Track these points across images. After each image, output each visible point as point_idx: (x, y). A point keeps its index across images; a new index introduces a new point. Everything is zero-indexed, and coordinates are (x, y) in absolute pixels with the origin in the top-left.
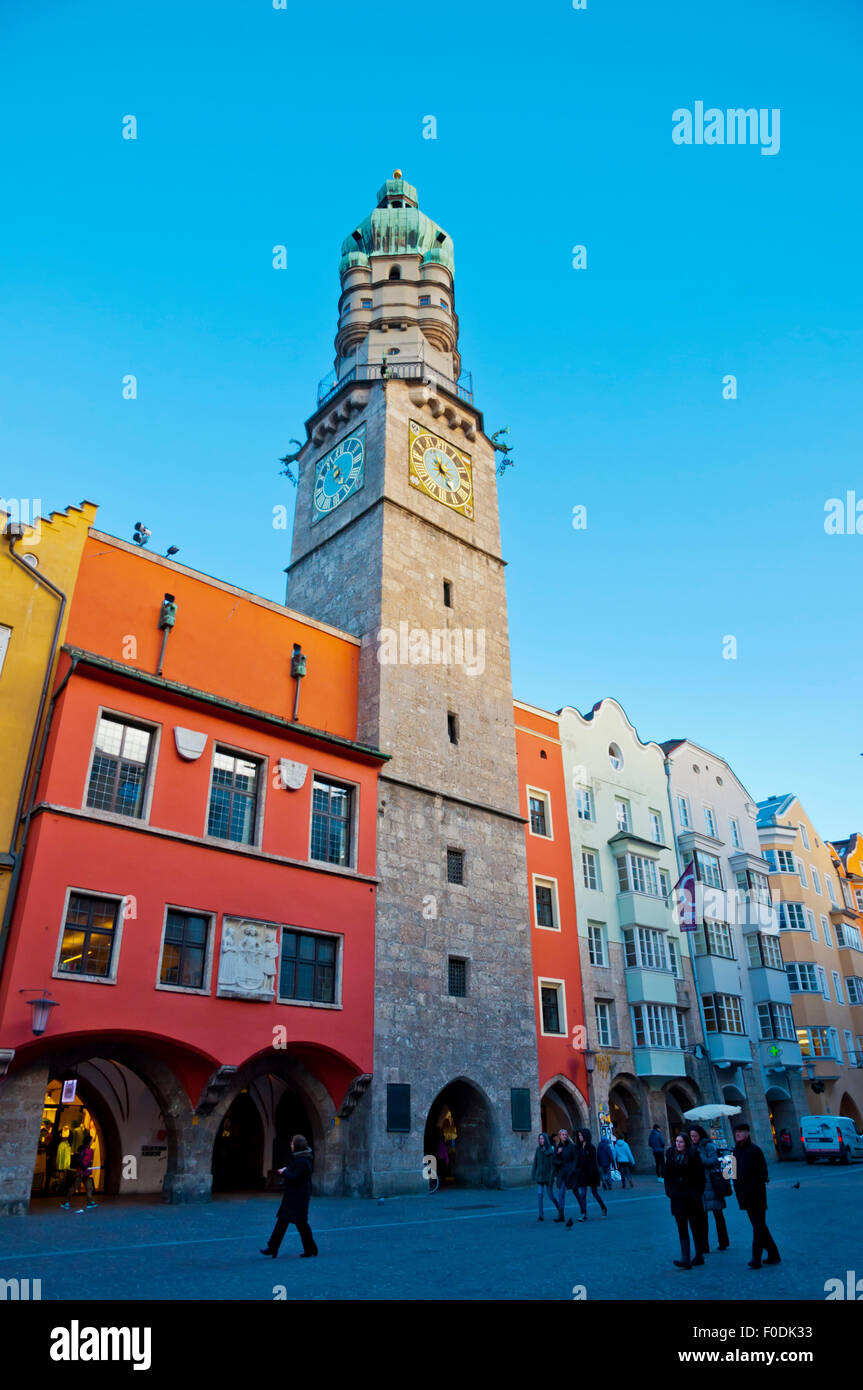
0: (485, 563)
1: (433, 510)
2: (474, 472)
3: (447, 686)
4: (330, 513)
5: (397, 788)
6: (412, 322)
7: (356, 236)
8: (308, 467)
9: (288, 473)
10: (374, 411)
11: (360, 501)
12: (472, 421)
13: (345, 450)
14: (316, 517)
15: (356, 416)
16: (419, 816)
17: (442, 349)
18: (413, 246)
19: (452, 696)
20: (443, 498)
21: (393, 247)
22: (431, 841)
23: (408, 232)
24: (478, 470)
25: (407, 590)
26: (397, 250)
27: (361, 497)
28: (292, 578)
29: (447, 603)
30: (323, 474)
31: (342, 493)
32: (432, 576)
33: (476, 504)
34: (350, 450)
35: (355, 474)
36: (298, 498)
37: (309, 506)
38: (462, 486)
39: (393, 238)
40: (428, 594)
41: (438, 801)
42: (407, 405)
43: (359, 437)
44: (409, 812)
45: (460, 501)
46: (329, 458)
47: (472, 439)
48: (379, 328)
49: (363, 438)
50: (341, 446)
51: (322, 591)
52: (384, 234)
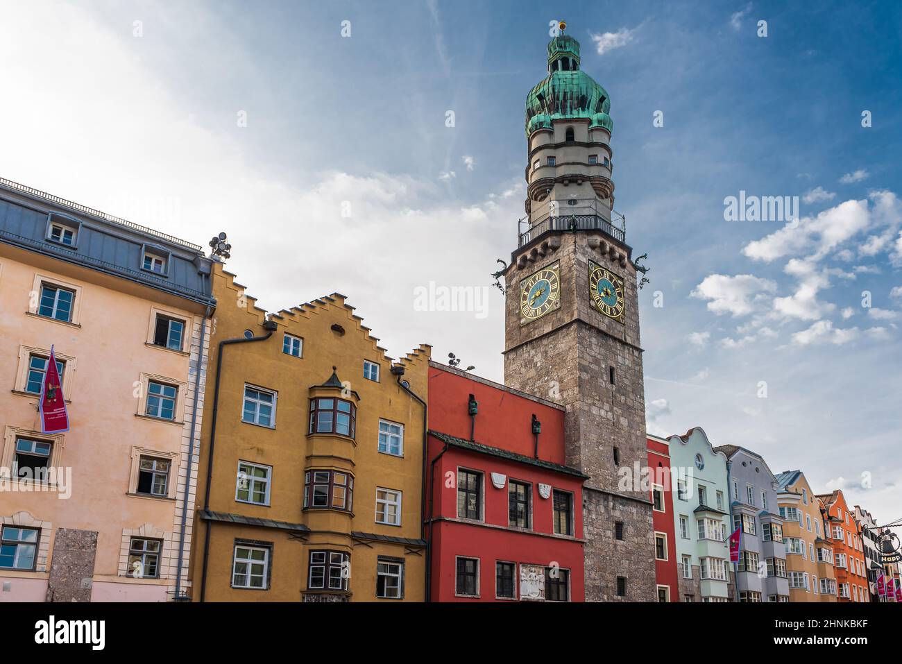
0: (631, 352)
1: (603, 322)
2: (625, 290)
3: (613, 433)
4: (534, 321)
5: (591, 492)
6: (585, 179)
7: (541, 97)
8: (513, 282)
9: (498, 285)
10: (565, 253)
11: (558, 317)
12: (625, 254)
13: (544, 278)
14: (523, 321)
15: (551, 254)
16: (602, 506)
17: (604, 197)
18: (583, 110)
19: (615, 437)
20: (608, 313)
21: (569, 112)
22: (607, 519)
23: (580, 96)
24: (627, 288)
25: (592, 377)
26: (571, 113)
27: (558, 314)
28: (508, 358)
29: (612, 382)
30: (527, 290)
31: (543, 309)
32: (604, 366)
33: (626, 312)
34: (548, 278)
35: (554, 296)
36: (506, 303)
37: (517, 312)
38: (618, 302)
39: (569, 101)
40: (602, 378)
41: (610, 498)
42: (586, 249)
43: (555, 270)
44: (597, 504)
45: (618, 312)
46: (531, 280)
47: (623, 266)
48: (562, 182)
49: (558, 272)
50: (541, 273)
51: (532, 373)
52: (561, 98)
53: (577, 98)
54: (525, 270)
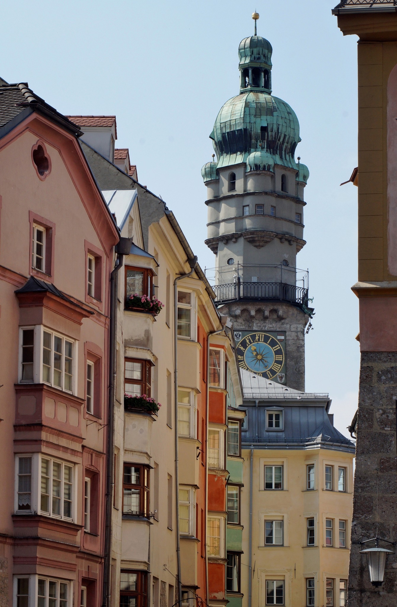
6: (295, 240)
7: (264, 129)
15: (275, 320)
18: (292, 156)
26: (285, 158)
34: (271, 345)
43: (279, 340)
46: (248, 336)
48: (280, 238)
49: (283, 344)
50: (262, 335)
52: (281, 140)
53: (292, 143)
54: (240, 320)
